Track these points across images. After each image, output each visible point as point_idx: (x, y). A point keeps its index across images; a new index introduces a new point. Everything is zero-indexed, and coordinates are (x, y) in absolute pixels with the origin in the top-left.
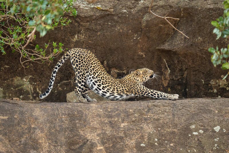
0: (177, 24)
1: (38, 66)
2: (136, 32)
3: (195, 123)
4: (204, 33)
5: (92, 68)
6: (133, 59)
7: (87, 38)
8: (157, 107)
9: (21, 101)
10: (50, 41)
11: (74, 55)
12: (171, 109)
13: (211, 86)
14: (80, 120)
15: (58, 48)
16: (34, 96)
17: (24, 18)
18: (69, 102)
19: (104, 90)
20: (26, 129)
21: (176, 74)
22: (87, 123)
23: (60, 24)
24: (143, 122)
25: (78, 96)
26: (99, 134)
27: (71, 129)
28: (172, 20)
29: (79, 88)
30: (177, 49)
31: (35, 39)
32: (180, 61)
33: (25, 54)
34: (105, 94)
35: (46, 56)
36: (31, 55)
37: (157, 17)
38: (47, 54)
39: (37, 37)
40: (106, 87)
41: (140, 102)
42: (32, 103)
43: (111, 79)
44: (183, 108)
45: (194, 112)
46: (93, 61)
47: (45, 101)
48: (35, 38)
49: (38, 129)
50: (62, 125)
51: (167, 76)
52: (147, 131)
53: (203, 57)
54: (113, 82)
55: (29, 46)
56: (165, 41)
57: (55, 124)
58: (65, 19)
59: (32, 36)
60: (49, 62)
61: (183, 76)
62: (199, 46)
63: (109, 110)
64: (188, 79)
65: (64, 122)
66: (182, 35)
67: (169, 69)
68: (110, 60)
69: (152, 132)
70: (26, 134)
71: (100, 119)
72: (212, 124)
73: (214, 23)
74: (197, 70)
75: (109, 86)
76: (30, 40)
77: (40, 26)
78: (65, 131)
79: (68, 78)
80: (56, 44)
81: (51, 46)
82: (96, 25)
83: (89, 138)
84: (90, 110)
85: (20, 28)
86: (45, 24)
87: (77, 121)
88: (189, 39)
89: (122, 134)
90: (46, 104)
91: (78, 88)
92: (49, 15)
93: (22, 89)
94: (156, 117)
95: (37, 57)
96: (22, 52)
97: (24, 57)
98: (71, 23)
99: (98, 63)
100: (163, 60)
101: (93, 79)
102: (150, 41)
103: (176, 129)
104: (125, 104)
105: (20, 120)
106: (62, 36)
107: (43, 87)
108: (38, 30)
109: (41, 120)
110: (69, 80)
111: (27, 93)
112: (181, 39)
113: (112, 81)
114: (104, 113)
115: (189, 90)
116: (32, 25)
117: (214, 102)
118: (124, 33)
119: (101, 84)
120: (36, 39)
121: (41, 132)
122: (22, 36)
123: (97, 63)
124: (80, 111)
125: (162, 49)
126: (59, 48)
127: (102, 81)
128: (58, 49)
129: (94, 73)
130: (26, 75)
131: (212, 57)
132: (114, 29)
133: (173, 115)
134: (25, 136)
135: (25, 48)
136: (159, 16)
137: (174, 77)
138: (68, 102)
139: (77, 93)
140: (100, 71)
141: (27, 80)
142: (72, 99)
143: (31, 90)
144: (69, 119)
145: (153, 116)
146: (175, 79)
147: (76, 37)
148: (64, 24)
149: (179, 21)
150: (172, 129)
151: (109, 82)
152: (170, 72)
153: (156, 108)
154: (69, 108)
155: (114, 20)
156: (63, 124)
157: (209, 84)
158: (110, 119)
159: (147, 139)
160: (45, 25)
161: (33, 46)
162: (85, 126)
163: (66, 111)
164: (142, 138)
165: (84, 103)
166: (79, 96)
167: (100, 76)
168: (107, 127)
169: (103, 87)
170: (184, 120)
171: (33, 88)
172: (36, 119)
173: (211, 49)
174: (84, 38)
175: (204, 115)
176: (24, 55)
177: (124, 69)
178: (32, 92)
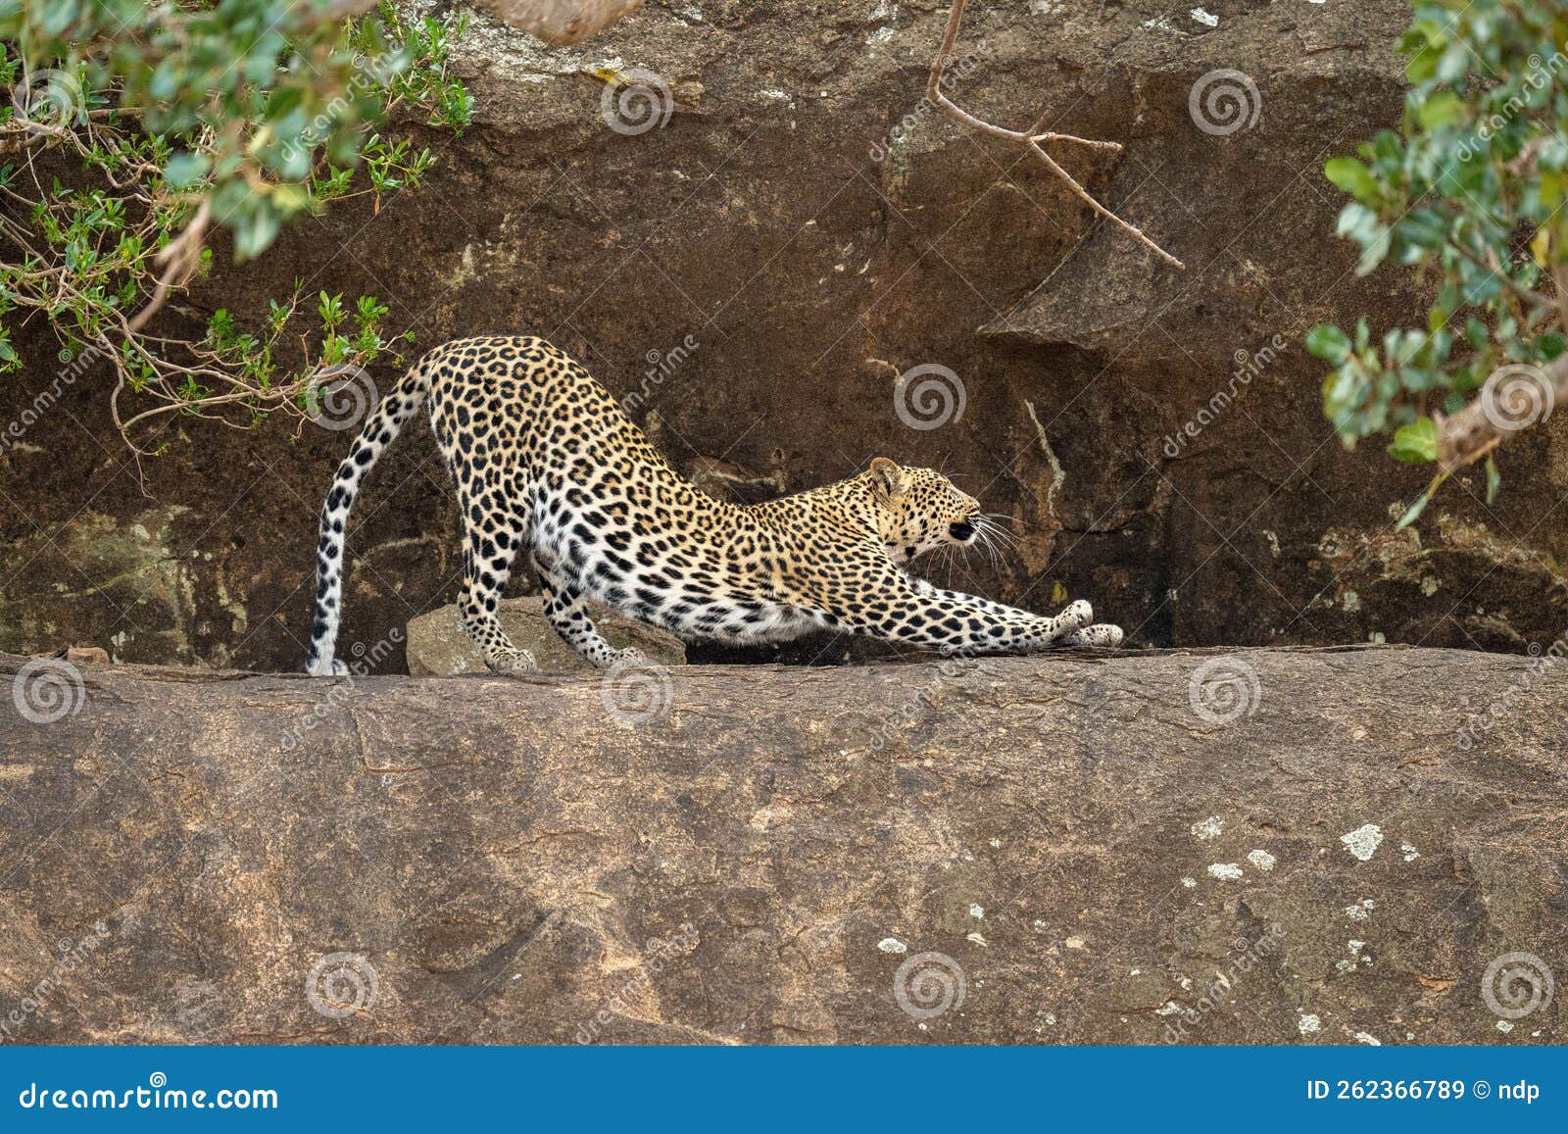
0: (1105, 179)
1: (223, 447)
2: (849, 229)
3: (1221, 808)
4: (1279, 236)
5: (563, 439)
6: (830, 403)
7: (535, 266)
8: (982, 703)
9: (120, 668)
10: (299, 285)
11: (443, 381)
12: (1073, 717)
13: (1325, 574)
14: (493, 787)
15: (350, 328)
16: (198, 637)
17: (139, 141)
18: (420, 675)
19: (649, 563)
20: (149, 845)
21: (1100, 493)
22: (539, 809)
23: (362, 176)
24: (892, 802)
25: (481, 633)
26: (614, 875)
27: (434, 845)
28: (1074, 153)
29: (481, 587)
30: (1107, 335)
31: (204, 272)
32: (1127, 409)
33: (146, 371)
34: (654, 590)
35: (274, 381)
36: (184, 374)
37: (981, 133)
38: (283, 372)
39: (216, 259)
40: (662, 546)
41: (873, 673)
42: (188, 679)
43: (695, 498)
44: (1144, 711)
45: (1213, 737)
46: (568, 394)
47: (270, 669)
48: (209, 265)
49: (227, 847)
50: (379, 821)
51: (1047, 509)
52: (919, 858)
53: (1271, 384)
54: (708, 518)
55: (164, 321)
56: (1032, 285)
57: (334, 810)
58: (396, 145)
59: (190, 252)
60: (298, 419)
61: (1150, 510)
62: (1248, 316)
63: (679, 725)
64: (1178, 527)
65: (393, 803)
66: (1139, 247)
67: (1055, 462)
68: (679, 407)
69: (947, 866)
70: (151, 878)
71: (620, 781)
72: (1330, 807)
73: (1340, 173)
74: (1235, 471)
75: (682, 538)
76: (174, 282)
77: (239, 190)
78: (400, 859)
79: (414, 522)
80: (342, 308)
81: (308, 316)
82: (591, 183)
83: (551, 900)
84: (559, 720)
85: (114, 202)
86: (266, 175)
87: (475, 795)
88: (1181, 276)
89: (756, 878)
90: (276, 682)
91: (476, 582)
92: (296, 120)
93: (122, 594)
94: (972, 768)
95: (223, 387)
96: (121, 353)
97: (139, 385)
98: (433, 174)
99: (603, 404)
100: (1017, 405)
101: (577, 504)
102: (937, 286)
103: (1105, 843)
104: (778, 683)
105: (114, 791)
106: (375, 252)
107: (256, 578)
108: (225, 215)
109: (245, 785)
110: (420, 535)
111: (158, 614)
112: (1137, 274)
113: (705, 513)
114: (647, 745)
115: (1182, 597)
116: (186, 182)
117: (1343, 670)
118: (773, 232)
119: (628, 528)
120: (213, 273)
121: (248, 865)
122: (126, 253)
123: (593, 407)
124: (497, 729)
125: (1012, 335)
126: (359, 328)
127: (633, 510)
128: (352, 339)
129: (583, 469)
130: (148, 504)
131: (1332, 386)
132: (709, 212)
133: (1086, 753)
134: (144, 892)
135: (142, 331)
136: (994, 127)
137: (1087, 515)
138: (413, 670)
139: (470, 617)
140: (624, 453)
141: (158, 536)
142: (441, 652)
143: (181, 597)
144: (424, 783)
145: (959, 761)
146: (1093, 527)
147: (467, 258)
148: (392, 183)
149: (1123, 156)
150: (1076, 843)
151: (683, 518)
152: (1066, 484)
153: (974, 709)
154: (420, 710)
155: (704, 151)
156: (386, 815)
157: (1315, 555)
158: (685, 784)
159: (918, 904)
160: (266, 187)
161: (196, 315)
162: (525, 824)
163: (401, 733)
164: (885, 900)
165: (521, 679)
166: (485, 636)
167: (619, 481)
168: (661, 828)
169: (645, 547)
170: (1151, 785)
171: (195, 585)
172: (214, 780)
173: (1324, 336)
174: (519, 266)
175: (1284, 755)
176: (138, 373)
177: (774, 460)
178: (186, 613)
